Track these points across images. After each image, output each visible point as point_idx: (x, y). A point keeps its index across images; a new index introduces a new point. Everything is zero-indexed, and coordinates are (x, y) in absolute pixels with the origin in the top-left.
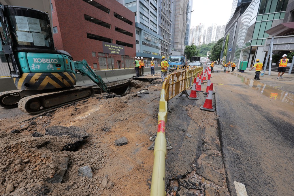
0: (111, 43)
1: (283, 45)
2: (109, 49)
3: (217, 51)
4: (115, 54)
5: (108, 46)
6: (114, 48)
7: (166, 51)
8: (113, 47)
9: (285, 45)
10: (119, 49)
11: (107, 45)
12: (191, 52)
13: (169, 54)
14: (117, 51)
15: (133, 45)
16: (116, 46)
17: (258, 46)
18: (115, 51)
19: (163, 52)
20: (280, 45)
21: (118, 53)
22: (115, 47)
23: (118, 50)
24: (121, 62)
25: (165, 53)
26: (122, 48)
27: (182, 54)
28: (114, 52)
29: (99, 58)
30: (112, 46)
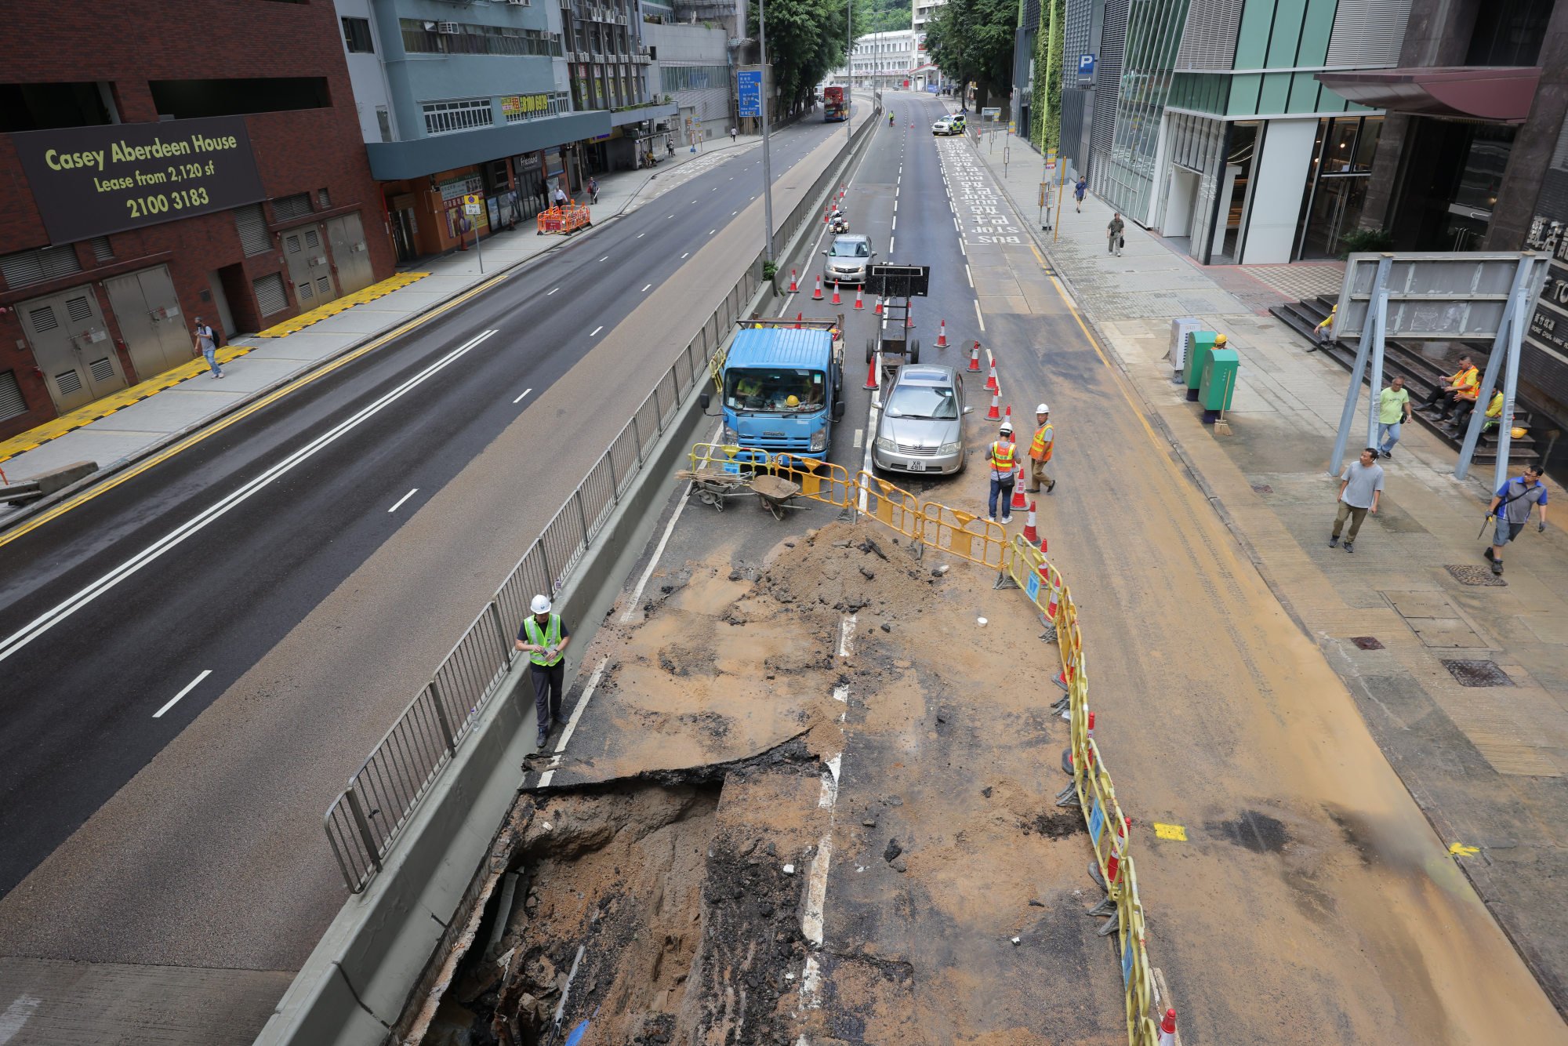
0: (105, 119)
1: (1434, 307)
2: (107, 186)
3: (986, 19)
4: (172, 221)
5: (86, 159)
6: (151, 165)
7: (604, 39)
8: (139, 153)
9: (1447, 306)
10: (202, 158)
11: (69, 162)
12: (802, 28)
13: (636, 59)
14: (189, 184)
15: (324, 80)
16: (166, 140)
17: (1267, 121)
18: (166, 189)
19: (585, 57)
20: (1418, 306)
21: (198, 198)
22: (161, 150)
23: (195, 171)
24: (249, 274)
25: (600, 58)
26: (230, 142)
27: (735, 43)
28: (158, 204)
29: (25, 311)
30: (121, 153)
